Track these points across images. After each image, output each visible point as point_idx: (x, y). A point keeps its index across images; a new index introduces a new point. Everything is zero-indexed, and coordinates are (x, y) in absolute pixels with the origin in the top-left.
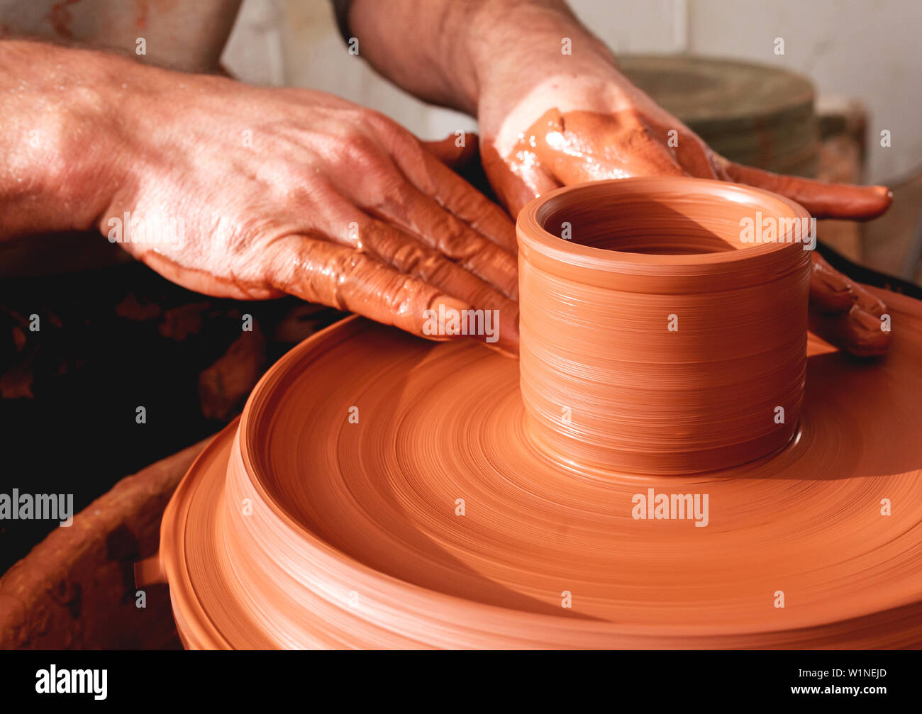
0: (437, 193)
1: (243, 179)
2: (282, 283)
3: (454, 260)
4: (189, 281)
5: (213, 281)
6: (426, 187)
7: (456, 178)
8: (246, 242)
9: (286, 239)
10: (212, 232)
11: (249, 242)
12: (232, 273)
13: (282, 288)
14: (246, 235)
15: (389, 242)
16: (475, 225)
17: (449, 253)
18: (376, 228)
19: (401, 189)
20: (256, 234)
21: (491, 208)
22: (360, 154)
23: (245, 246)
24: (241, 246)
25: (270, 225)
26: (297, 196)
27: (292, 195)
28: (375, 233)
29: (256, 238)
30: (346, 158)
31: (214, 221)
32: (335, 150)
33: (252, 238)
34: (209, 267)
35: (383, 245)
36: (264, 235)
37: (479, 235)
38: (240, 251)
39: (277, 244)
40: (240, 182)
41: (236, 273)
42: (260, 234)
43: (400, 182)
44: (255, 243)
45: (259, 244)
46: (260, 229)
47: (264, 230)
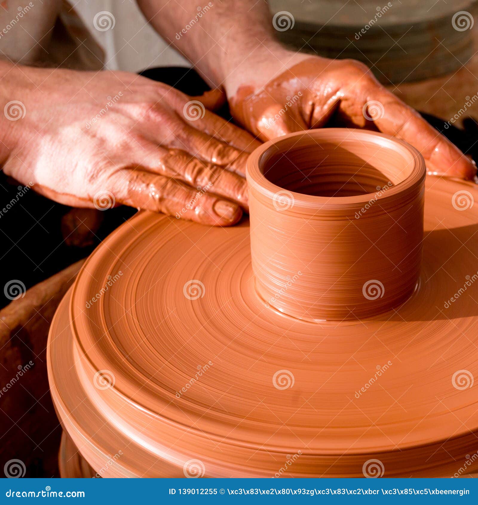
0: (205, 128)
1: (89, 138)
2: (121, 199)
3: (223, 167)
4: (63, 200)
5: (77, 200)
6: (198, 126)
7: (215, 117)
8: (94, 176)
9: (119, 173)
10: (73, 171)
11: (97, 176)
12: (89, 195)
13: (120, 202)
14: (94, 172)
15: (181, 162)
16: (231, 144)
17: (219, 163)
18: (171, 156)
19: (184, 129)
20: (101, 170)
21: (240, 131)
22: (156, 114)
23: (94, 178)
24: (93, 178)
25: (109, 164)
26: (122, 145)
27: (119, 145)
28: (171, 158)
29: (100, 173)
30: (148, 118)
31: (74, 165)
32: (141, 114)
33: (98, 173)
34: (74, 192)
35: (177, 165)
36: (105, 171)
37: (235, 149)
38: (92, 181)
39: (114, 177)
40: (87, 139)
41: (91, 195)
42: (103, 171)
43: (182, 126)
44: (100, 176)
45: (103, 177)
46: (103, 167)
47: (105, 167)
